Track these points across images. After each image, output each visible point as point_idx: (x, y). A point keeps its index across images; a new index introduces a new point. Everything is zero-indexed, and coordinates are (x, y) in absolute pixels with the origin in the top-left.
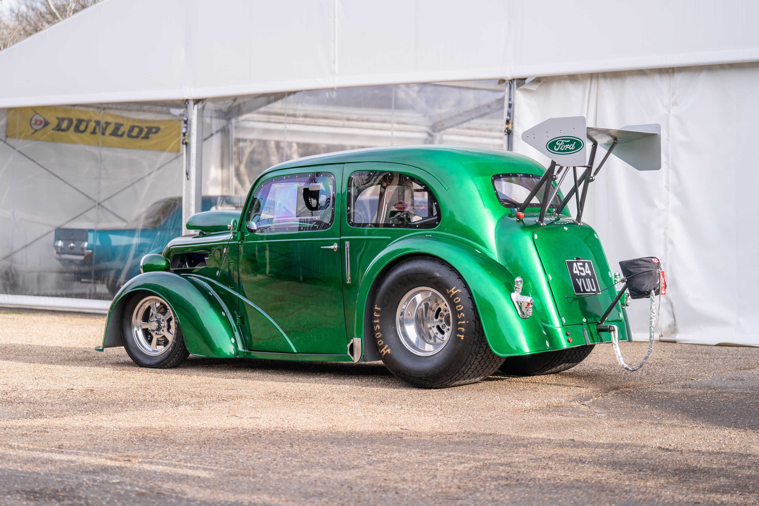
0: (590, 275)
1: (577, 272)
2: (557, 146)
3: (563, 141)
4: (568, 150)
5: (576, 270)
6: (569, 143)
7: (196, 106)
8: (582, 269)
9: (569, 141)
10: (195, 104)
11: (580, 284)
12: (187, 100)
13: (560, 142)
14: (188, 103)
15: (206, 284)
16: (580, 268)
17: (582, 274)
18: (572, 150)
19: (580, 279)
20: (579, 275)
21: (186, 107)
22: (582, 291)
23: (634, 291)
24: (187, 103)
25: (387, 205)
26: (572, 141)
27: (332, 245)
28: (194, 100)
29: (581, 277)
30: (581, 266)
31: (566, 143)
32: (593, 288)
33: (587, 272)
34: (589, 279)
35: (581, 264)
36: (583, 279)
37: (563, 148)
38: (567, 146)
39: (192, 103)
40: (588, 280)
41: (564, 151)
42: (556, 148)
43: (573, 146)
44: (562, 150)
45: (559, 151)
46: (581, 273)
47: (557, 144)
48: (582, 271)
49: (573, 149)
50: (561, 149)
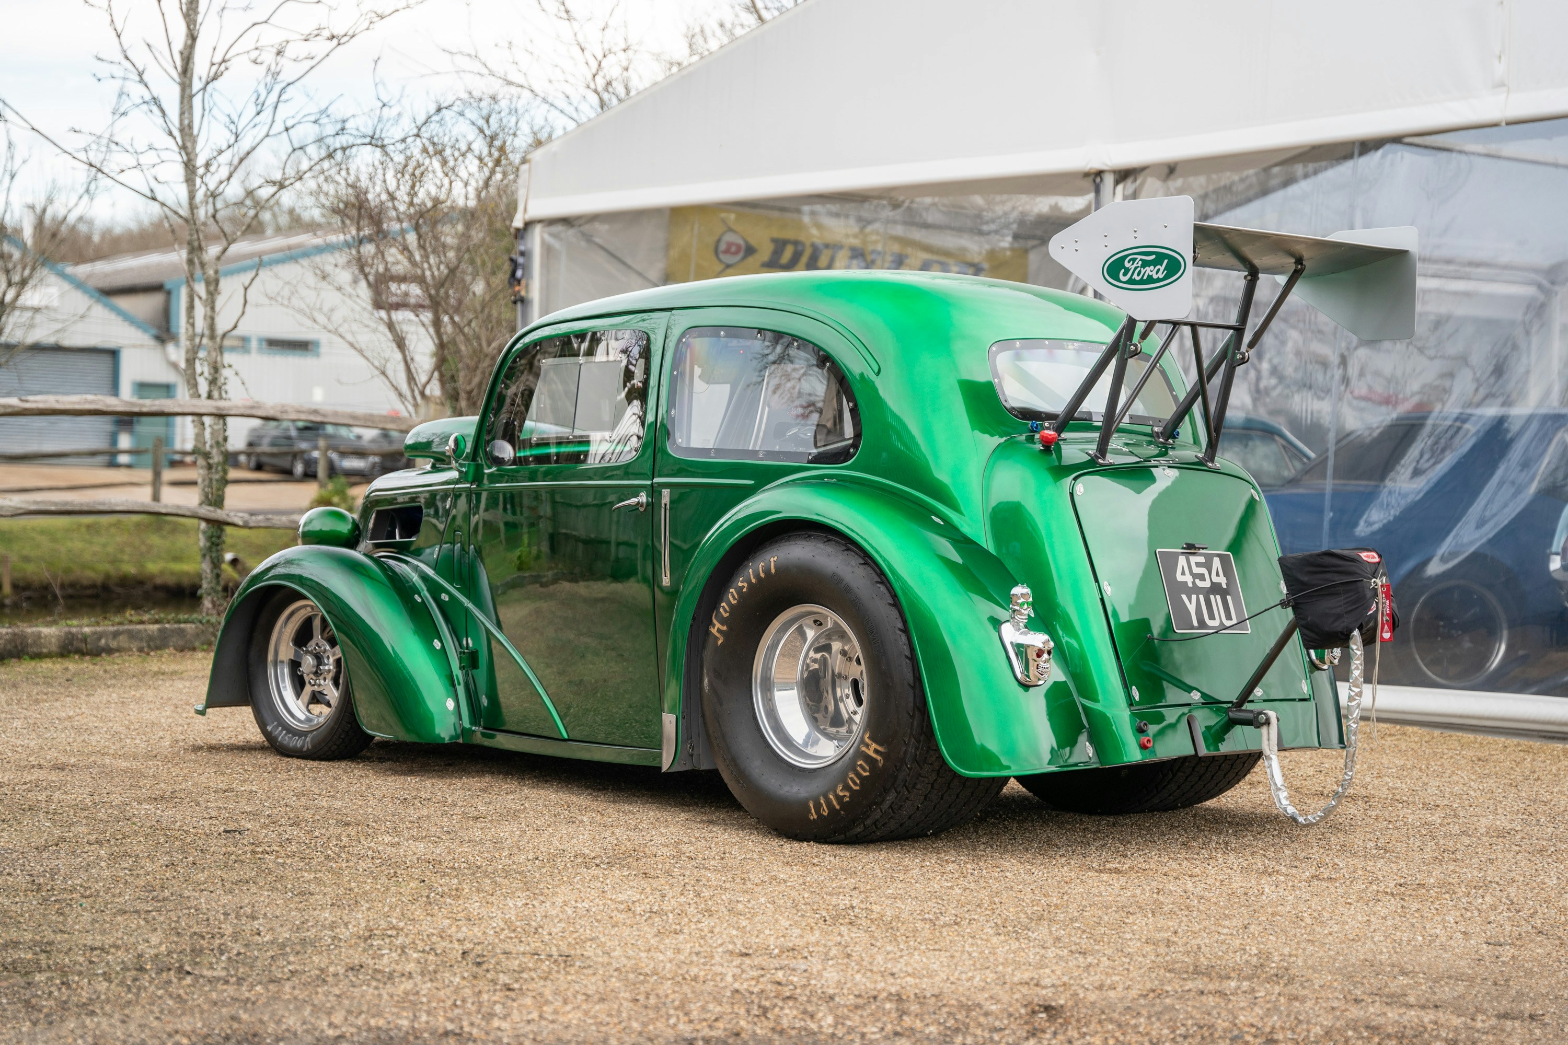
0: (1224, 586)
1: (1188, 579)
2: (1127, 270)
3: (1140, 257)
4: (1150, 280)
5: (1183, 573)
6: (1154, 263)
7: (1120, 188)
8: (1203, 571)
9: (1153, 257)
10: (1117, 183)
11: (1192, 608)
12: (1100, 173)
13: (1134, 260)
14: (1102, 180)
15: (415, 578)
16: (1197, 570)
17: (1200, 583)
18: (1159, 280)
19: (1194, 597)
20: (1190, 585)
21: (1097, 191)
22: (1195, 624)
23: (1311, 631)
24: (1098, 180)
25: (767, 409)
26: (1160, 258)
27: (636, 496)
28: (1114, 172)
29: (1196, 590)
30: (1198, 565)
31: (1145, 264)
32: (1229, 617)
33: (1215, 579)
34: (1218, 597)
35: (1201, 559)
36: (1201, 597)
37: (1139, 274)
38: (1151, 270)
39: (1109, 180)
40: (1216, 600)
41: (1141, 282)
42: (1125, 274)
43: (1162, 268)
44: (1138, 278)
45: (1131, 281)
46: (1197, 581)
47: (1127, 265)
48: (1202, 577)
49: (1161, 276)
50: (1135, 277)
